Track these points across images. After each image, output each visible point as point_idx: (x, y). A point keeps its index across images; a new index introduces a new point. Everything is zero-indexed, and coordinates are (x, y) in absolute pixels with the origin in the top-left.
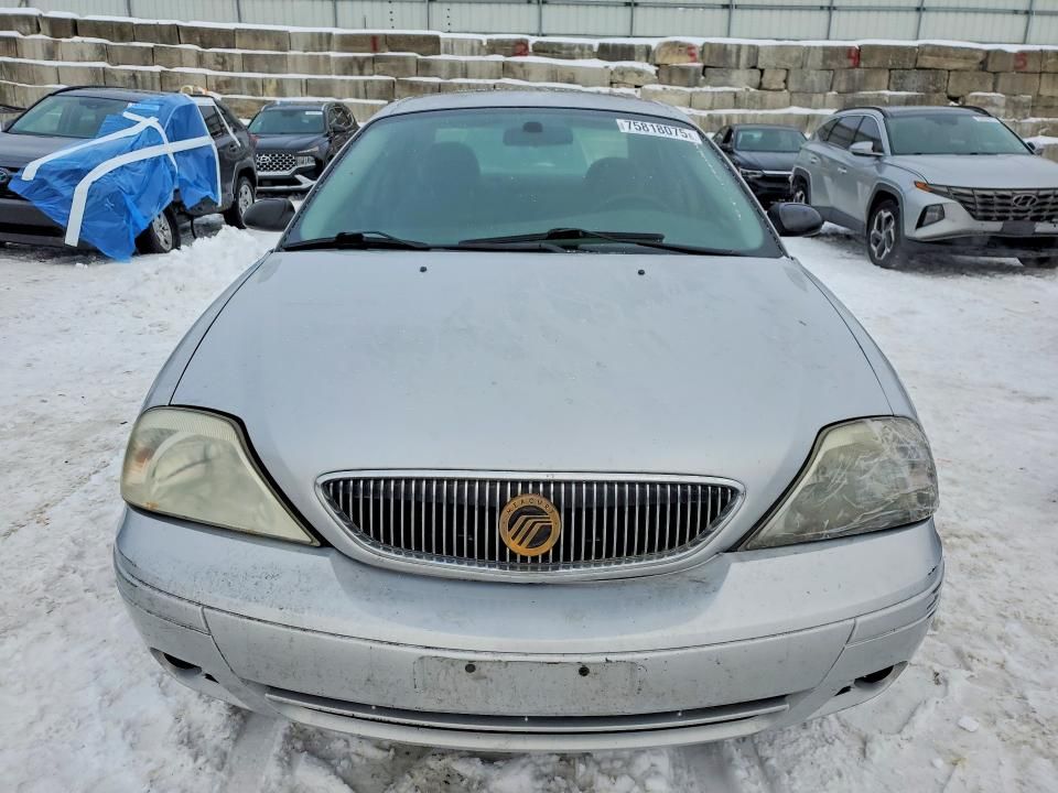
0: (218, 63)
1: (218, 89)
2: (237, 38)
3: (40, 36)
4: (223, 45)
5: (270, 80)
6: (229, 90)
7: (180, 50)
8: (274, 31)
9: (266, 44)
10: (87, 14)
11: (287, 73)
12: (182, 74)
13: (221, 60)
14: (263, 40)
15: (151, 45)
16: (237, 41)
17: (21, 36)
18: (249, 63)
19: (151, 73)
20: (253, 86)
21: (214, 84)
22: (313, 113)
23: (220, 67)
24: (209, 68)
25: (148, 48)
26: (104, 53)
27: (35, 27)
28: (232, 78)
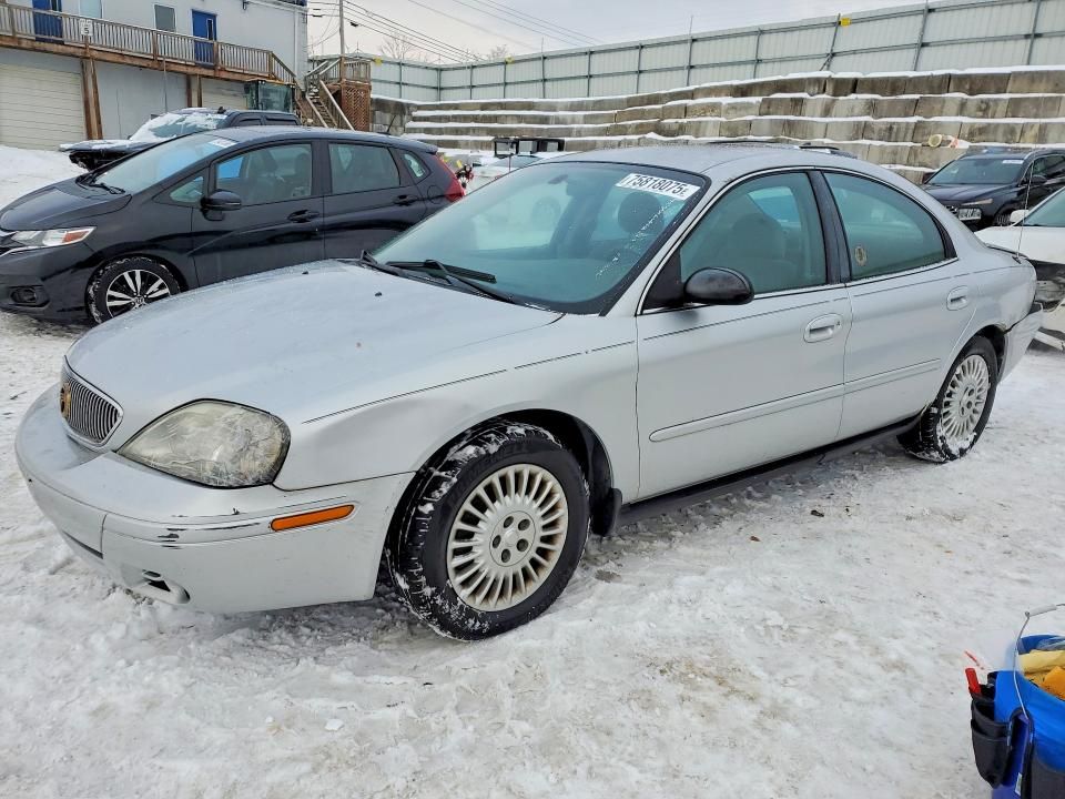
0: (980, 109)
1: (971, 137)
2: (1011, 81)
3: (824, 96)
4: (993, 89)
5: (1032, 125)
6: (983, 137)
7: (944, 100)
8: (1056, 72)
9: (1043, 86)
10: (871, 72)
11: (1057, 117)
12: (937, 123)
13: (984, 106)
14: (1041, 81)
15: (917, 96)
16: (1009, 85)
17: (808, 96)
18: (1015, 108)
19: (908, 123)
20: (1010, 132)
21: (967, 132)
22: (1010, 162)
23: (980, 114)
24: (969, 116)
25: (912, 100)
26: (872, 108)
27: (822, 88)
28: (989, 124)
